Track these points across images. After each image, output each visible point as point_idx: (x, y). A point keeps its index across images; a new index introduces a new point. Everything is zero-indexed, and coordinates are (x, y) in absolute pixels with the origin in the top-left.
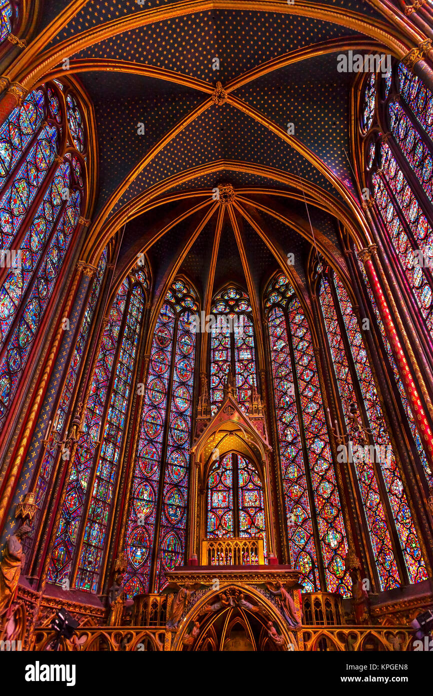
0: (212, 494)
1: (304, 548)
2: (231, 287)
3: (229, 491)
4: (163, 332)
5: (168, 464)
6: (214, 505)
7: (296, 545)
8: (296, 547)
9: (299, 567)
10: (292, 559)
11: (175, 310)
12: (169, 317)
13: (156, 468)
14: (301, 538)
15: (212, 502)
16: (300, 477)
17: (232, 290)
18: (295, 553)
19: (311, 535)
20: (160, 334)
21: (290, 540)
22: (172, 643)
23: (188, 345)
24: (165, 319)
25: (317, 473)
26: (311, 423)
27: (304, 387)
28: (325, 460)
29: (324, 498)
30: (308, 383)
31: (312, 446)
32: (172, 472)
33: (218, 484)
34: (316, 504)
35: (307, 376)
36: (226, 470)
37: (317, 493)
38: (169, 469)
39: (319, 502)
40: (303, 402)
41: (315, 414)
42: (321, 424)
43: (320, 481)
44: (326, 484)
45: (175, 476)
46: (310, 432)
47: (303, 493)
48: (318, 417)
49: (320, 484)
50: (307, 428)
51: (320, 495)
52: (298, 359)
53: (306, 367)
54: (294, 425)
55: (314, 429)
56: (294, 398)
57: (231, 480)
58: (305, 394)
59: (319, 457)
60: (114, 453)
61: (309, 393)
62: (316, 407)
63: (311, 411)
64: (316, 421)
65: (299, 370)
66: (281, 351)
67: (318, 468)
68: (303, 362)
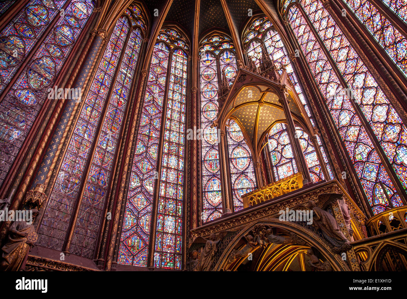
0: (277, 170)
1: (377, 179)
2: (254, 20)
3: (291, 161)
4: (207, 71)
5: (231, 159)
6: (281, 177)
7: (367, 181)
8: (368, 183)
9: (378, 199)
10: (368, 196)
11: (214, 54)
12: (211, 61)
14: (371, 172)
15: (278, 176)
16: (352, 118)
17: (256, 22)
18: (369, 189)
19: (380, 164)
20: (206, 73)
21: (361, 178)
23: (231, 72)
24: (208, 63)
25: (367, 105)
26: (346, 67)
27: (330, 43)
28: (370, 88)
29: (381, 123)
30: (333, 38)
31: (354, 84)
32: (236, 164)
33: (280, 159)
34: (376, 132)
35: (330, 35)
36: (285, 146)
37: (372, 122)
38: (233, 163)
39: (378, 129)
40: (334, 55)
41: (347, 57)
42: (356, 61)
43: (372, 110)
44: (379, 109)
45: (240, 166)
46: (348, 75)
47: (360, 130)
48: (351, 57)
49: (373, 112)
50: (344, 74)
51: (376, 122)
52: (318, 27)
53: (326, 28)
54: (333, 79)
55: (351, 70)
56: (325, 58)
57: (291, 152)
58: (333, 48)
59: (364, 89)
60: (178, 162)
61: (336, 45)
62: (345, 51)
63: (343, 57)
64: (350, 61)
65: (322, 34)
66: (304, 33)
67: (365, 99)
68: (323, 26)
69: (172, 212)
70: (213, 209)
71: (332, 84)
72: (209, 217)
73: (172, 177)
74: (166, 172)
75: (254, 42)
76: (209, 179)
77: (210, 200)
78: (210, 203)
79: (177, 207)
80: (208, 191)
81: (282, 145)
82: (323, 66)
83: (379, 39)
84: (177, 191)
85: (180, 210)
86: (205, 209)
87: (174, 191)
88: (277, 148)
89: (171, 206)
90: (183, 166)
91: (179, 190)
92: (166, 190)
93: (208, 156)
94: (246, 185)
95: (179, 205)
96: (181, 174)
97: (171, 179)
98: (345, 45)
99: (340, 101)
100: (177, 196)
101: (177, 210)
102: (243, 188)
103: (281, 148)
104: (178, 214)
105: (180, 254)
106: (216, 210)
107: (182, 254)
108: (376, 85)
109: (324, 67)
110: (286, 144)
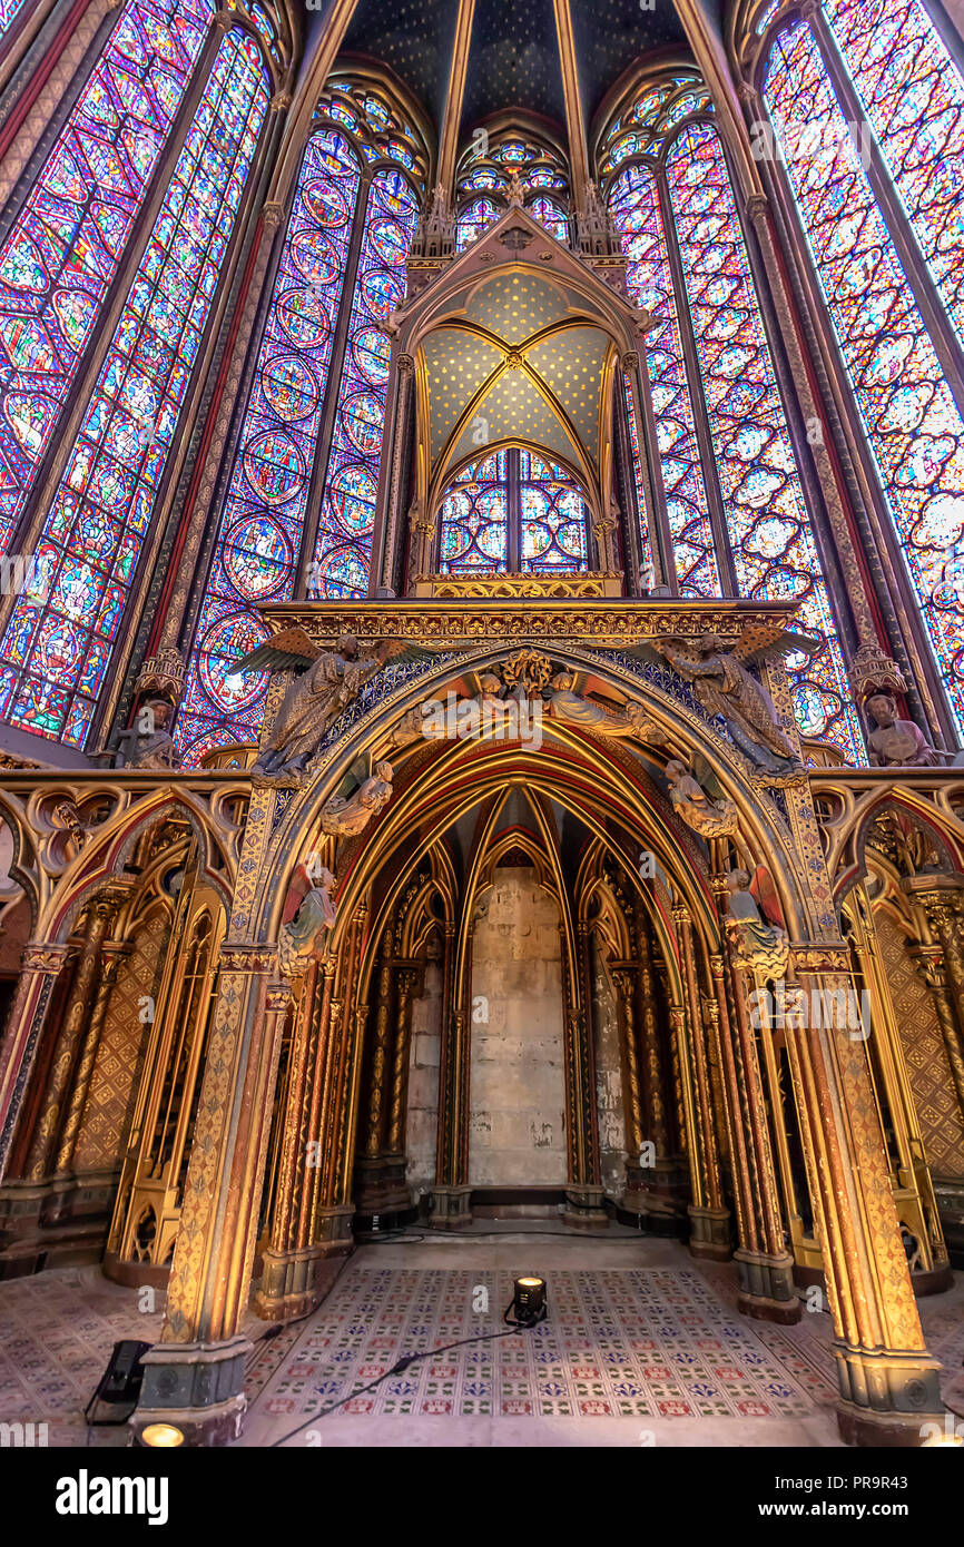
2: (512, 137)
4: (325, 192)
5: (331, 489)
11: (360, 155)
12: (345, 167)
13: (297, 488)
16: (692, 525)
17: (513, 147)
20: (317, 193)
22: (276, 823)
24: (332, 168)
25: (747, 506)
26: (728, 396)
27: (709, 320)
28: (771, 470)
29: (764, 560)
30: (723, 308)
31: (732, 446)
32: (342, 510)
33: (468, 552)
34: (740, 576)
35: (719, 294)
36: (490, 523)
37: (743, 550)
38: (335, 502)
39: (751, 571)
40: (707, 353)
41: (742, 373)
42: (762, 392)
43: (755, 522)
44: (775, 525)
45: (350, 521)
46: (724, 416)
47: (702, 558)
48: (751, 378)
49: (753, 529)
50: (715, 411)
51: (752, 555)
52: (692, 262)
53: (716, 274)
54: (678, 411)
55: (739, 408)
56: (679, 352)
57: (503, 544)
58: (712, 334)
59: (753, 465)
60: (158, 410)
61: (724, 330)
62: (744, 357)
63: (731, 368)
64: (745, 387)
65: (695, 285)
66: (644, 258)
67: (748, 492)
68: (709, 265)
69: (95, 553)
70: (240, 603)
71: (671, 426)
72: (219, 620)
73: (123, 444)
74: (107, 413)
75: (488, 204)
76: (249, 514)
77: (237, 574)
78: (235, 582)
79: (117, 548)
80: (234, 547)
81: (482, 518)
82: (664, 367)
83: (853, 362)
84: (131, 498)
85: (128, 563)
86: (214, 594)
87: (119, 492)
88: (467, 518)
89: (97, 534)
90: (172, 431)
91: (139, 496)
92: (93, 476)
93: (262, 446)
94: (354, 577)
95: (126, 546)
96: (158, 451)
97: (120, 450)
98: (750, 342)
99: (675, 473)
100: (127, 512)
101: (115, 557)
102: (344, 584)
103: (477, 524)
104: (116, 573)
105: (93, 701)
106: (248, 610)
107: (98, 703)
108: (790, 467)
109: (665, 372)
110: (494, 518)
